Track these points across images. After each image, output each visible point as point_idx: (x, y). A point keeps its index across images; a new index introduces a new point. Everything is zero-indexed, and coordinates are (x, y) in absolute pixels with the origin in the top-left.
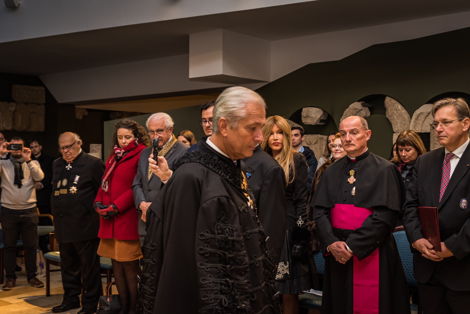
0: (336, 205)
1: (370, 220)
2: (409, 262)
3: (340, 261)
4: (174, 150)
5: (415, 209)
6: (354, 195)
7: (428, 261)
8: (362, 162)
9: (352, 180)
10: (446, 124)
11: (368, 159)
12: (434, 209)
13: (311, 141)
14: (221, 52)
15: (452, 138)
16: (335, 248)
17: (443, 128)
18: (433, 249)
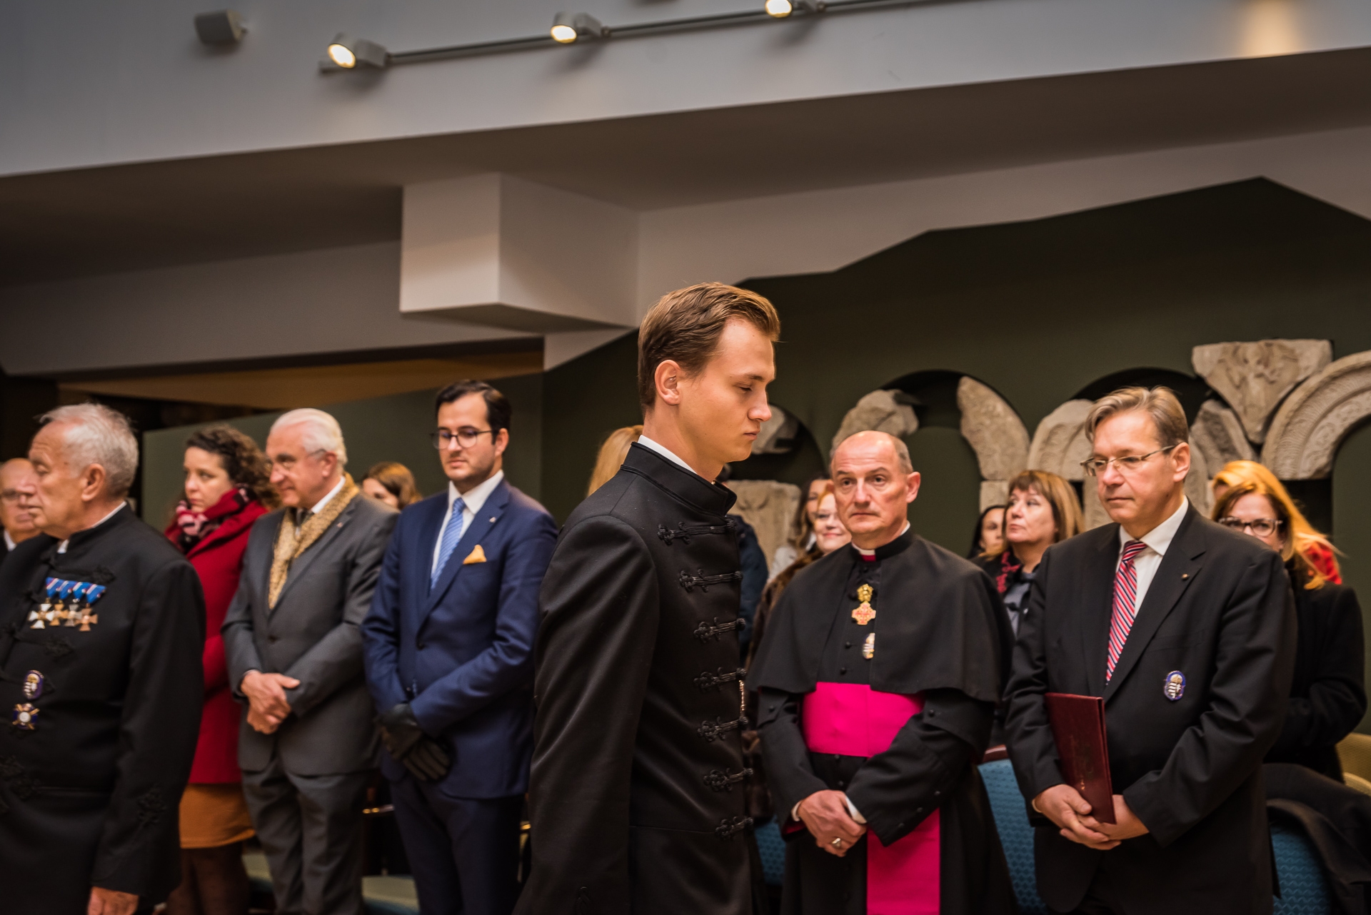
0: (820, 686)
1: (916, 731)
2: (1024, 850)
3: (830, 849)
4: (348, 518)
5: (1037, 699)
6: (870, 659)
7: (1077, 850)
8: (893, 564)
9: (864, 613)
10: (1130, 464)
11: (910, 554)
12: (1093, 701)
13: (749, 498)
14: (493, 240)
15: (1147, 502)
16: (816, 809)
17: (1121, 476)
18: (1091, 814)
